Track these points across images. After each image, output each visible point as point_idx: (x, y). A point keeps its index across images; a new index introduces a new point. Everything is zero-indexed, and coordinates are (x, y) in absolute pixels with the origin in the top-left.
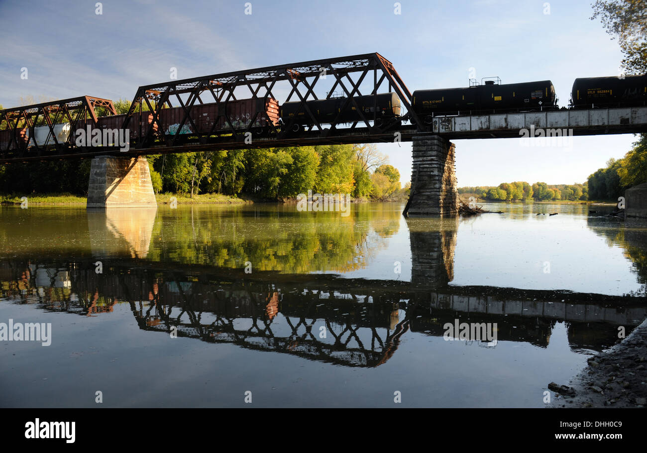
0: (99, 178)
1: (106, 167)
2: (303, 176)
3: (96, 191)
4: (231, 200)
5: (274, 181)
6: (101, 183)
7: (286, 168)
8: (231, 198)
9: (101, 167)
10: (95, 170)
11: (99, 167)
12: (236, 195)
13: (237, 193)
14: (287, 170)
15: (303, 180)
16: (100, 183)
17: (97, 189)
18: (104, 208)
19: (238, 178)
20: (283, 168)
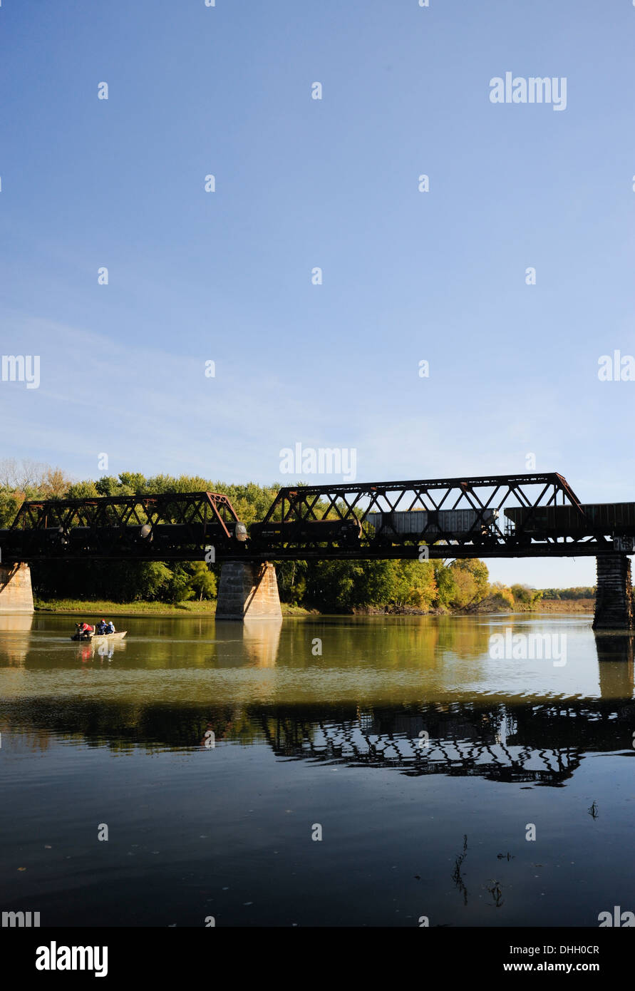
0: (233, 586)
1: (242, 574)
2: (383, 577)
3: (229, 601)
4: (290, 609)
5: (345, 585)
6: (237, 592)
7: (360, 567)
8: (290, 606)
9: (236, 574)
10: (228, 577)
11: (233, 574)
12: (296, 603)
13: (297, 600)
14: (362, 569)
15: (383, 583)
16: (234, 592)
17: (229, 599)
18: (242, 620)
19: (297, 581)
20: (357, 567)
